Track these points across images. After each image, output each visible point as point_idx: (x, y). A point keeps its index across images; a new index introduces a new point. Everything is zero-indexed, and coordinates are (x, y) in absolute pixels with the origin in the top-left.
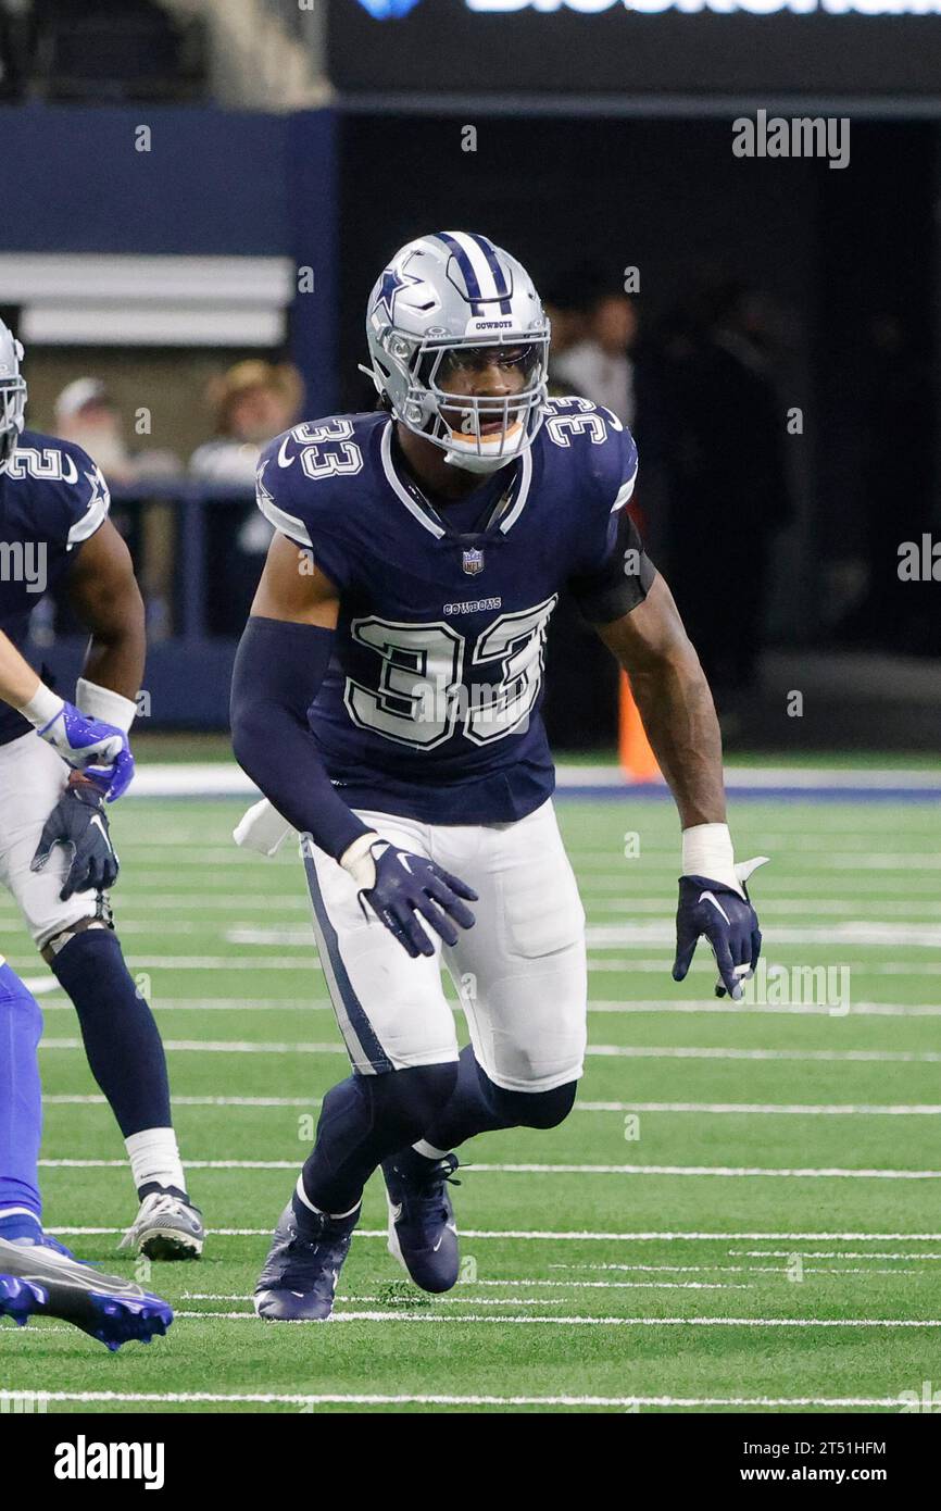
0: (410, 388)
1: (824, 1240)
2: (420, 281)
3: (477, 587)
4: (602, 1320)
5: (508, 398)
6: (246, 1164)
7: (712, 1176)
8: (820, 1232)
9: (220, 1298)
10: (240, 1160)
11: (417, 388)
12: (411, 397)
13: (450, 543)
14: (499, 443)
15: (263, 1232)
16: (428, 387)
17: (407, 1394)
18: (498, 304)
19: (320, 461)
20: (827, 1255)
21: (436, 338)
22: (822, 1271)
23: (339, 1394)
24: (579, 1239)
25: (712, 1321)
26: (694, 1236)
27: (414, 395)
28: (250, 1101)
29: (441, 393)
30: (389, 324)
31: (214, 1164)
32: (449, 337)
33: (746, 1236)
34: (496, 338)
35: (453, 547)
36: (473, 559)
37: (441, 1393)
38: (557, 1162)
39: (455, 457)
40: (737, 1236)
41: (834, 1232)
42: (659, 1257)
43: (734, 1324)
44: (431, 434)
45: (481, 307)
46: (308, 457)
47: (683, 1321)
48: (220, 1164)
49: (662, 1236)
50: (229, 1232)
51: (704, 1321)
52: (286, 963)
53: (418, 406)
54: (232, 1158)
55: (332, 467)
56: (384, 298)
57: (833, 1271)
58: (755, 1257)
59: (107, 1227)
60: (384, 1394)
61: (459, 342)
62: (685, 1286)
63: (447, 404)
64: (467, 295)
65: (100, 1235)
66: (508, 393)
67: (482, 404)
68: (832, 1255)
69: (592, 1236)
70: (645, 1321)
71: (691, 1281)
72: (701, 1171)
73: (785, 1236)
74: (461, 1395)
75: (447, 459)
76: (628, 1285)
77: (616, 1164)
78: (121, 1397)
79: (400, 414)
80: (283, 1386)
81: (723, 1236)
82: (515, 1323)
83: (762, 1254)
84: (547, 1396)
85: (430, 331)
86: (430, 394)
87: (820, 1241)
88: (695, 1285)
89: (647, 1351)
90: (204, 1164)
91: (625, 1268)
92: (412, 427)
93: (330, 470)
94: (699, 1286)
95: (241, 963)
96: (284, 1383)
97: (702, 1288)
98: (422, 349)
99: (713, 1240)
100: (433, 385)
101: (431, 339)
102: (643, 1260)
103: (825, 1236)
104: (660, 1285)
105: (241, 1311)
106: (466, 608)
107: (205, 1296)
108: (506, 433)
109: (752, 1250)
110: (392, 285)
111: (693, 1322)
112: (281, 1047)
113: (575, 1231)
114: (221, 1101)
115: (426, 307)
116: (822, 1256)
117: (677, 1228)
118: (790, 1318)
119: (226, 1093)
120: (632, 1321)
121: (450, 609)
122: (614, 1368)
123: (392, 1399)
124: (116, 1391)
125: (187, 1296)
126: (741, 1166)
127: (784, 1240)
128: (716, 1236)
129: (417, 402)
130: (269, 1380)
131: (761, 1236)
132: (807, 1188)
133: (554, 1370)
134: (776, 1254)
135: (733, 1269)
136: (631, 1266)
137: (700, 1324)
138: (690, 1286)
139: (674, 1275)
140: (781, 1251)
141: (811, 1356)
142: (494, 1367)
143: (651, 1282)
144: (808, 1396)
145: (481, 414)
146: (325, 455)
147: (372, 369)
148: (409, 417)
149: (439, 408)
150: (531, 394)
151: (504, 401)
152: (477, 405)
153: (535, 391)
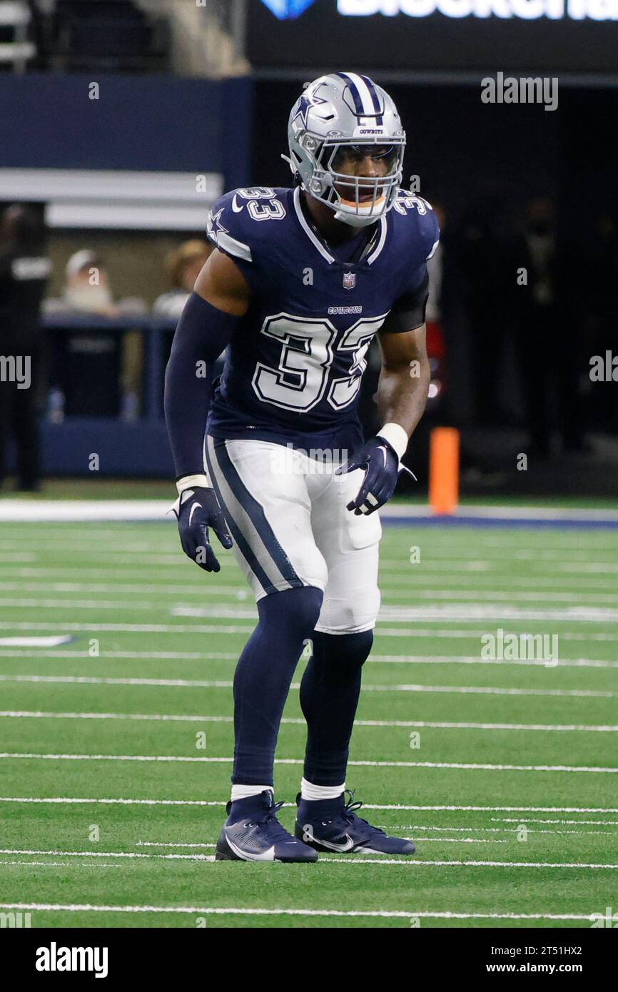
0: (315, 170)
1: (553, 812)
2: (325, 101)
4: (408, 862)
5: (378, 179)
6: (181, 759)
7: (481, 769)
8: (550, 807)
9: (161, 845)
10: (177, 756)
11: (319, 169)
12: (315, 175)
13: (337, 267)
14: (369, 209)
15: (190, 803)
16: (327, 169)
17: (281, 909)
18: (374, 119)
19: (260, 209)
20: (555, 822)
21: (334, 138)
22: (551, 832)
23: (237, 907)
24: (395, 810)
25: (479, 863)
26: (469, 808)
27: (317, 174)
28: (184, 718)
29: (334, 173)
30: (304, 128)
31: (160, 758)
32: (342, 138)
33: (503, 809)
34: (372, 140)
35: (338, 270)
36: (349, 279)
37: (303, 908)
38: (382, 760)
39: (342, 215)
40: (497, 809)
41: (559, 807)
42: (447, 822)
43: (494, 866)
44: (326, 199)
45: (363, 120)
46: (252, 207)
47: (460, 863)
48: (164, 758)
49: (449, 808)
50: (168, 802)
51: (474, 863)
52: (210, 629)
53: (319, 181)
54: (172, 755)
55: (267, 214)
56: (301, 112)
57: (559, 832)
58: (508, 823)
59: (90, 799)
60: (266, 908)
61: (349, 141)
62: (462, 840)
63: (338, 180)
64: (355, 112)
65: (85, 803)
67: (361, 182)
68: (558, 821)
69: (403, 807)
70: (436, 863)
71: (466, 838)
72: (474, 766)
73: (527, 809)
74: (315, 909)
75: (336, 216)
76: (425, 839)
77: (420, 761)
78: (96, 908)
79: (308, 187)
80: (201, 902)
81: (488, 809)
82: (352, 863)
83: (513, 821)
84: (371, 910)
85: (330, 133)
86: (328, 174)
87: (550, 812)
88: (469, 840)
89: (436, 882)
90: (153, 758)
91: (424, 828)
92: (314, 195)
93: (266, 215)
94: (471, 841)
95: (181, 629)
96: (202, 900)
97: (473, 842)
98: (325, 145)
99: (482, 811)
100: (330, 168)
101: (331, 138)
102: (436, 824)
103: (554, 809)
104: (447, 840)
105: (175, 854)
106: (341, 310)
107: (152, 844)
108: (375, 202)
109: (507, 818)
110: (304, 107)
111: (467, 864)
112: (205, 684)
113: (392, 805)
114: (165, 717)
115: (328, 118)
116: (552, 822)
117: (458, 803)
118: (530, 862)
119: (168, 713)
120: (428, 863)
121: (332, 311)
122: (415, 892)
123: (272, 912)
124: (92, 904)
125: (140, 843)
126: (500, 764)
127: (527, 812)
128: (483, 809)
129: (318, 179)
130: (192, 898)
131: (512, 809)
132: (543, 778)
133: (376, 894)
134: (522, 820)
135: (494, 830)
136: (428, 827)
137: (472, 865)
138: (466, 841)
139: (455, 833)
140: (525, 819)
141: (542, 886)
142: (337, 892)
143: (440, 837)
144: (540, 913)
145: (360, 188)
146: (263, 206)
147: (290, 157)
148: (313, 189)
149: (333, 183)
150: (392, 177)
151: (375, 181)
152: (357, 182)
153: (394, 176)
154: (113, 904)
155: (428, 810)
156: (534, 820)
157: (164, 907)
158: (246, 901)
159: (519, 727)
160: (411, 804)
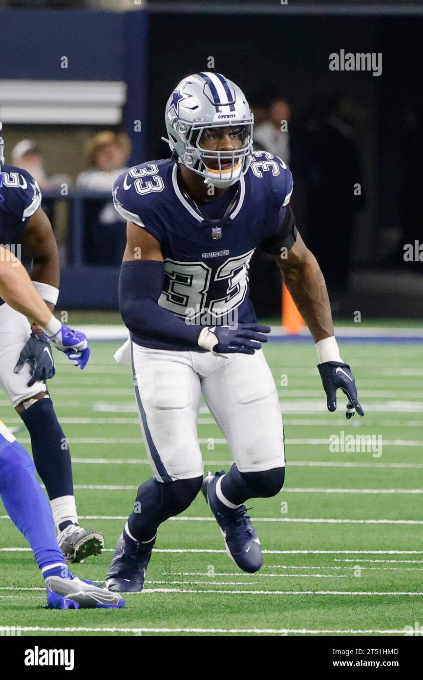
0: (187, 147)
1: (380, 554)
2: (191, 96)
3: (218, 245)
4: (273, 592)
5: (234, 151)
6: (103, 517)
7: (326, 523)
8: (378, 550)
10: (100, 515)
11: (190, 147)
12: (187, 152)
13: (206, 224)
14: (230, 174)
15: (110, 550)
16: (196, 147)
17: (180, 628)
18: (228, 106)
19: (144, 186)
20: (382, 561)
21: (199, 123)
22: (379, 569)
23: (148, 627)
25: (326, 593)
26: (318, 552)
27: (189, 151)
28: (105, 487)
29: (202, 150)
30: (176, 117)
31: (87, 518)
32: (205, 122)
33: (342, 552)
34: (228, 123)
35: (207, 226)
36: (217, 231)
37: (196, 627)
39: (209, 181)
40: (338, 552)
41: (384, 550)
42: (301, 562)
43: (337, 594)
44: (197, 169)
45: (220, 108)
46: (138, 184)
47: (312, 593)
48: (90, 517)
49: (302, 552)
51: (323, 593)
53: (191, 156)
54: (97, 514)
55: (150, 188)
56: (173, 105)
57: (384, 569)
58: (347, 562)
61: (210, 125)
62: (313, 576)
63: (205, 155)
64: (214, 103)
66: (234, 149)
67: (222, 155)
68: (384, 561)
69: (269, 552)
70: (294, 593)
71: (316, 574)
72: (321, 520)
73: (361, 552)
75: (205, 181)
76: (286, 575)
77: (280, 518)
78: (43, 629)
79: (182, 161)
80: (121, 624)
81: (332, 552)
82: (232, 594)
83: (350, 561)
84: (247, 629)
85: (196, 120)
86: (197, 151)
87: (378, 554)
88: (318, 576)
89: (295, 607)
90: (83, 518)
91: (285, 567)
92: (188, 166)
93: (149, 190)
95: (100, 421)
96: (121, 622)
97: (321, 577)
98: (193, 129)
99: (327, 554)
100: (198, 146)
101: (197, 123)
102: (293, 563)
103: (380, 552)
104: (301, 575)
106: (213, 255)
108: (234, 168)
109: (346, 559)
110: (177, 98)
111: (317, 593)
115: (194, 108)
116: (379, 561)
117: (309, 548)
118: (364, 591)
119: (93, 483)
120: (288, 593)
121: (205, 256)
122: (279, 615)
123: (173, 630)
124: (40, 626)
126: (340, 519)
127: (361, 554)
128: (328, 552)
129: (191, 154)
130: (114, 621)
131: (350, 552)
132: (372, 529)
133: (250, 616)
134: (357, 560)
135: (336, 568)
136: (288, 566)
137: (321, 594)
138: (316, 576)
139: (308, 571)
140: (359, 559)
141: (373, 610)
142: (221, 615)
143: (297, 574)
144: (373, 629)
145: (221, 160)
146: (146, 183)
147: (168, 139)
148: (187, 162)
149: (201, 157)
150: (245, 149)
151: (232, 153)
152: (219, 155)
153: (247, 148)
154: (55, 626)
155: (287, 554)
156: (366, 560)
157: (93, 628)
158: (154, 622)
159: (354, 491)
160: (274, 549)
